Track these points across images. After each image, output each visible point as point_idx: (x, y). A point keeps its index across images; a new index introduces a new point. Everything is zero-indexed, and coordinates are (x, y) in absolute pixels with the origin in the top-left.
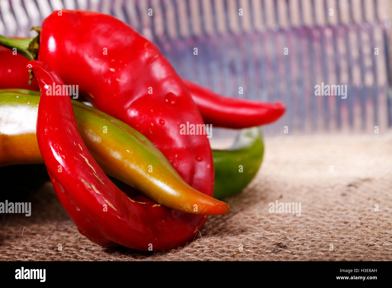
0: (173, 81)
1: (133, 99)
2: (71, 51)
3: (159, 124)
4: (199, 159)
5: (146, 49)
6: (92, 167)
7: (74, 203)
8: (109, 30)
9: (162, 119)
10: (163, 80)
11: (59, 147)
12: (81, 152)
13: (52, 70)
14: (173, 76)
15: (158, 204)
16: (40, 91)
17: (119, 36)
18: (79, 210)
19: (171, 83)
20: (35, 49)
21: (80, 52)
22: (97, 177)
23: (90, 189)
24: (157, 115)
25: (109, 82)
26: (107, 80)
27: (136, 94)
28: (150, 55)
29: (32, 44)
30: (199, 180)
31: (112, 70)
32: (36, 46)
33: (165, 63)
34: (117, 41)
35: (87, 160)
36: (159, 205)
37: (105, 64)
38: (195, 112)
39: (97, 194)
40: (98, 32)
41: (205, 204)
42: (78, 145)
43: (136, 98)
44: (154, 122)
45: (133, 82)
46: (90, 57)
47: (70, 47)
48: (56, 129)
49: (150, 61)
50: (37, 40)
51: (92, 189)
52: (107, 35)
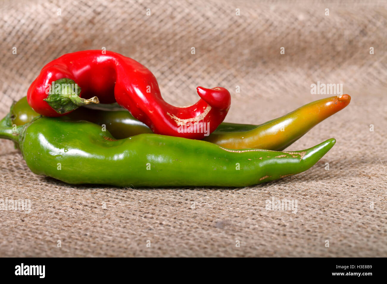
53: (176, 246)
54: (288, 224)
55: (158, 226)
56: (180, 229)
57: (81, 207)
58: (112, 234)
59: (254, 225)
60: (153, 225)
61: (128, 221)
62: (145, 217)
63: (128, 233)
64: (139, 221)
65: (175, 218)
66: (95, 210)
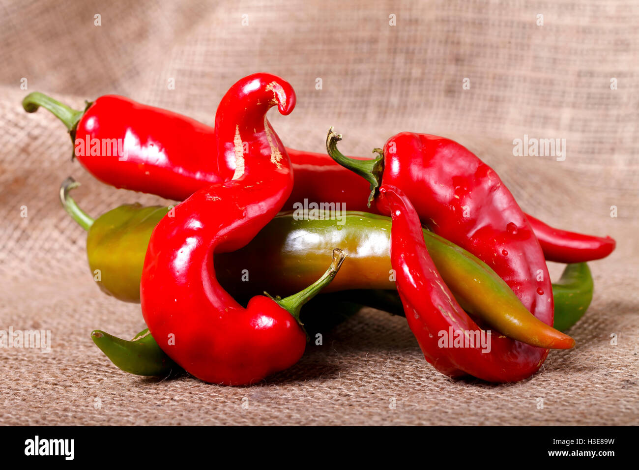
0: (514, 211)
1: (476, 227)
2: (418, 176)
3: (503, 255)
4: (541, 292)
5: (489, 177)
6: (447, 295)
7: (428, 330)
8: (453, 156)
9: (505, 250)
10: (504, 210)
11: (416, 274)
12: (437, 279)
13: (403, 195)
14: (514, 205)
15: (503, 335)
16: (392, 215)
17: (462, 162)
18: (431, 337)
19: (513, 213)
20: (379, 172)
21: (427, 177)
22: (452, 304)
23: (447, 316)
24: (500, 244)
25: (454, 209)
26: (452, 207)
27: (480, 223)
28: (493, 183)
29: (376, 166)
30: (540, 313)
31: (457, 197)
32: (380, 169)
33: (507, 192)
34: (461, 167)
35: (442, 288)
36: (504, 337)
37: (450, 190)
38: (536, 244)
39: (453, 321)
40: (443, 157)
41: (552, 337)
42: (433, 272)
43: (479, 227)
44: (497, 252)
45: (477, 210)
46: (436, 183)
47: (416, 171)
48: (413, 255)
49: (493, 189)
50: (381, 163)
51: (448, 316)
52: (451, 161)
53: (202, 421)
54: (352, 394)
55: (168, 402)
56: (201, 403)
57: (49, 386)
58: (105, 413)
59: (305, 396)
60: (162, 401)
61: (123, 398)
62: (147, 393)
63: (128, 411)
64: (139, 397)
65: (190, 393)
66: (71, 388)
